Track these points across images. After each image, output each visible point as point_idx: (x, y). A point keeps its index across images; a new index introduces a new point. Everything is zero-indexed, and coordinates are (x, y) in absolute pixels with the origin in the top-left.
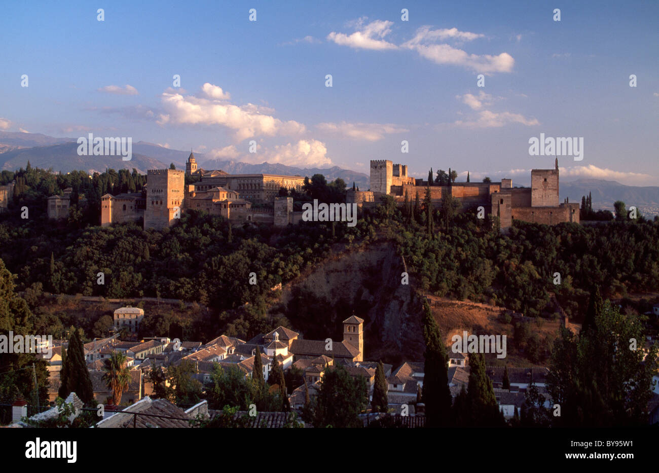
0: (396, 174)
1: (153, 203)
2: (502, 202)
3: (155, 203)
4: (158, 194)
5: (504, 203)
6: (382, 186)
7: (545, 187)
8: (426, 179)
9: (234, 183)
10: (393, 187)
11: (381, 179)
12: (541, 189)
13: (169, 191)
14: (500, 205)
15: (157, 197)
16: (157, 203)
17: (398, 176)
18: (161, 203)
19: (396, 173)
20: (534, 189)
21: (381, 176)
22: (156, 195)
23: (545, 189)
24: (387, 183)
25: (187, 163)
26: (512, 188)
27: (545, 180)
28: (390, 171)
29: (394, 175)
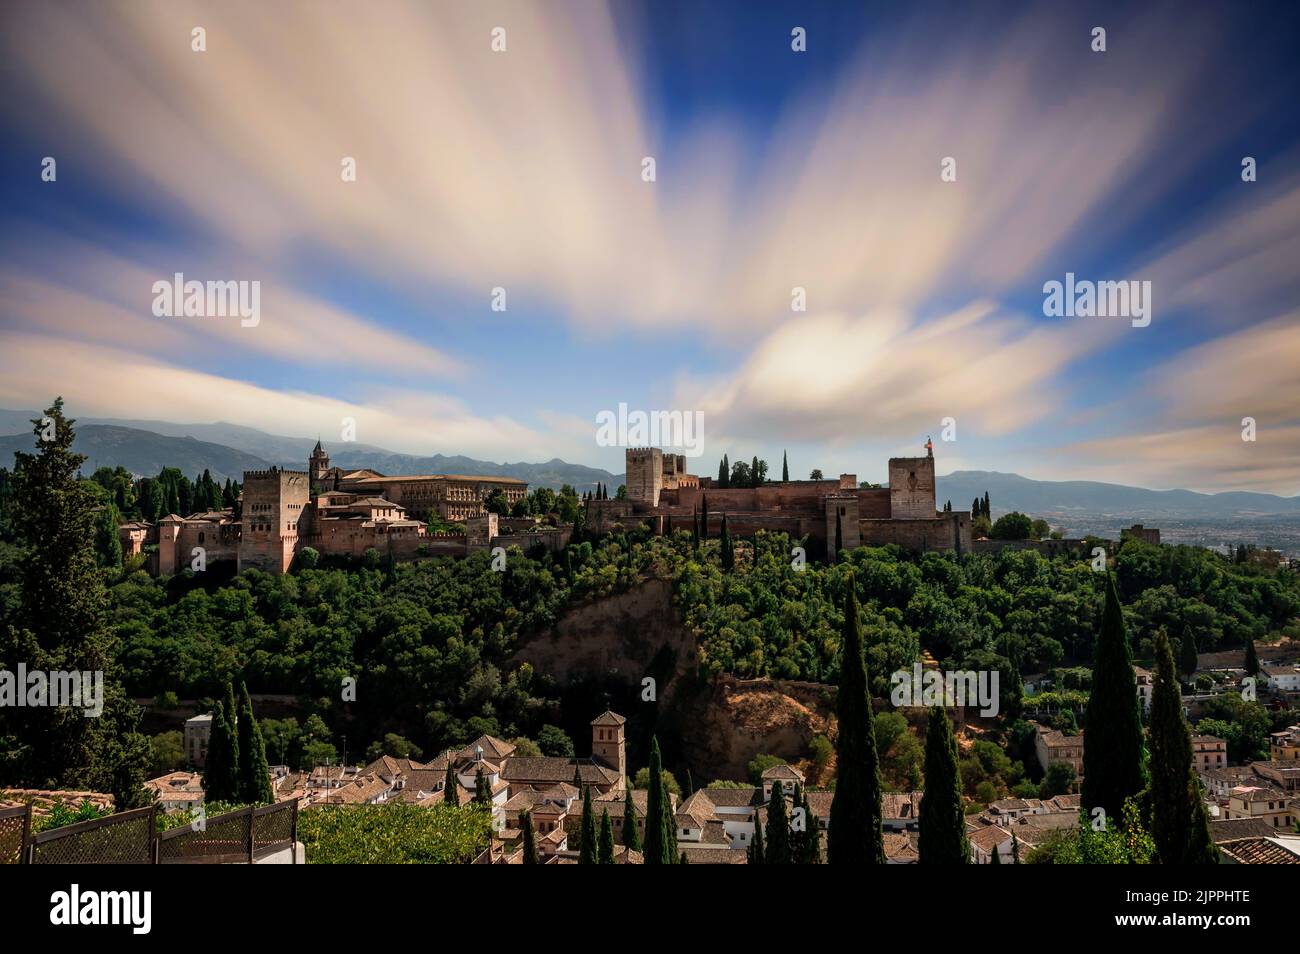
0: (668, 473)
1: (253, 528)
2: (843, 514)
3: (257, 529)
4: (263, 513)
5: (847, 516)
6: (647, 491)
7: (913, 486)
8: (715, 477)
9: (396, 491)
10: (663, 491)
11: (644, 479)
12: (907, 491)
13: (283, 506)
14: (841, 517)
15: (262, 518)
16: (261, 528)
17: (671, 473)
18: (269, 528)
19: (668, 469)
20: (895, 491)
21: (644, 474)
22: (258, 514)
23: (912, 490)
24: (655, 484)
25: (311, 459)
26: (860, 489)
27: (912, 474)
28: (658, 468)
29: (665, 473)
